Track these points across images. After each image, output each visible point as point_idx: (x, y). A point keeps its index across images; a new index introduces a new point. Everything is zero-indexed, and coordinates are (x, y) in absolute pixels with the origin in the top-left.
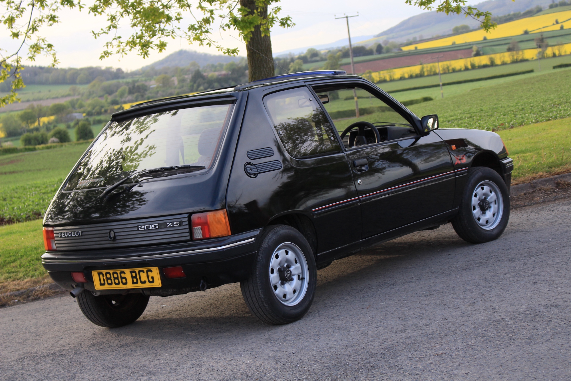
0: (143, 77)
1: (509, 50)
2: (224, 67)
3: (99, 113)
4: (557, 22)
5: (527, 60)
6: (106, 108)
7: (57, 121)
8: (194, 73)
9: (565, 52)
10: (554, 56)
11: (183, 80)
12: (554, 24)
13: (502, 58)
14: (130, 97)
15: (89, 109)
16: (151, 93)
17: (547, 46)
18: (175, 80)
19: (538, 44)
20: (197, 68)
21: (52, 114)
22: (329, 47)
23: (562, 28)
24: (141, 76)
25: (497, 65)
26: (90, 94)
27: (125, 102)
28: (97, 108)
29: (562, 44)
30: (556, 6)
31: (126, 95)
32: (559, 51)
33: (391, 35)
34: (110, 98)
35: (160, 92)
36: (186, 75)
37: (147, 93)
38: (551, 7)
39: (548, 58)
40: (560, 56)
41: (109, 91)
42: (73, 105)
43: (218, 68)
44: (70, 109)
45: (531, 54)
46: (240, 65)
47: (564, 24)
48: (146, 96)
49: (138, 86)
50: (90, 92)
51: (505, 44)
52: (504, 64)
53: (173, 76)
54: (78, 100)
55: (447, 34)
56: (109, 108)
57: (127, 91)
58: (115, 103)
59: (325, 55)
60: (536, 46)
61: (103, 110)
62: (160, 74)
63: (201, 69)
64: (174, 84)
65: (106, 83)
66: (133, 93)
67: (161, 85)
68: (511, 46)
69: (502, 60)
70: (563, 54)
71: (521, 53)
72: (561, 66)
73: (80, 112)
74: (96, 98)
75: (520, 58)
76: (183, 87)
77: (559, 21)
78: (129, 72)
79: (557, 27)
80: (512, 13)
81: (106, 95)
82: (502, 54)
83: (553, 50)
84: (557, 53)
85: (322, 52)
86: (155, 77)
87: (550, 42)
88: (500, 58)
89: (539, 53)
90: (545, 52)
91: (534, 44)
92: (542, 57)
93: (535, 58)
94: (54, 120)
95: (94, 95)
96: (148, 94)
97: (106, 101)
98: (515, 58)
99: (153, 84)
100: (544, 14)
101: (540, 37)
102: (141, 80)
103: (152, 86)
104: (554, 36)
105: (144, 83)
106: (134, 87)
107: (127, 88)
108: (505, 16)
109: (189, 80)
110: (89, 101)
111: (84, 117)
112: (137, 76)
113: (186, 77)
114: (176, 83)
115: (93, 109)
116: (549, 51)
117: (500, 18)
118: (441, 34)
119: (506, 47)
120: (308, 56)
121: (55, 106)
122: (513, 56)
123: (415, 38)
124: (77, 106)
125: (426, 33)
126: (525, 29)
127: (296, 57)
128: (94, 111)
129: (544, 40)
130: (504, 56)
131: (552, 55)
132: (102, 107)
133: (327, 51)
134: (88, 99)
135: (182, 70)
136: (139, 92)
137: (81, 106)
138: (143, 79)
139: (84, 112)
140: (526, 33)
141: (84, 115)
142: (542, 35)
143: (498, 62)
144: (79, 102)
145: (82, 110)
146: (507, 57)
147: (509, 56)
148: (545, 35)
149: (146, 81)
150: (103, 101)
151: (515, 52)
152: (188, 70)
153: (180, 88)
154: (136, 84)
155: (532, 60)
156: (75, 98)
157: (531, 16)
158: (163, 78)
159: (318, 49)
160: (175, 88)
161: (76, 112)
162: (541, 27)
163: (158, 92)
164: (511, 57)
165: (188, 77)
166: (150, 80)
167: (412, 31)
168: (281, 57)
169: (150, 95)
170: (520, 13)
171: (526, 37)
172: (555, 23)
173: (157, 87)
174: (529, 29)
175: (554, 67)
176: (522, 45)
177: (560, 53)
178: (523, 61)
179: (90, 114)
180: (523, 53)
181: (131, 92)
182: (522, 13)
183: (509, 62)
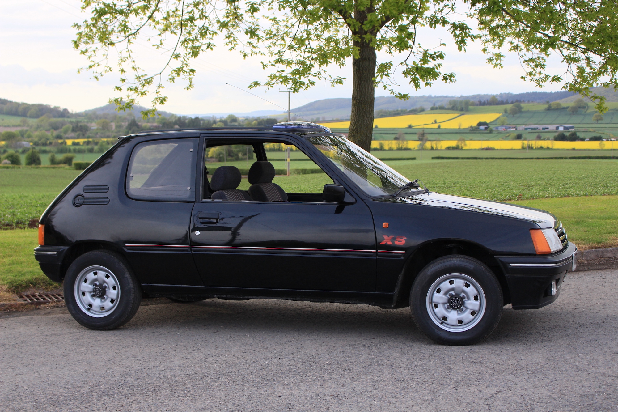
0: (85, 119)
1: (396, 139)
2: (156, 120)
3: (44, 144)
4: (436, 122)
5: (409, 149)
6: (51, 141)
7: (7, 146)
8: (130, 121)
9: (441, 147)
10: (432, 148)
11: (119, 127)
12: (432, 123)
13: (390, 145)
14: (73, 134)
15: (36, 140)
16: (91, 133)
17: (427, 140)
18: (113, 125)
19: (420, 137)
20: (133, 118)
21: (4, 140)
22: (245, 116)
23: (439, 127)
24: (83, 118)
25: (385, 150)
26: (38, 127)
27: (68, 138)
28: (43, 140)
29: (440, 140)
30: (436, 109)
31: (70, 132)
32: (436, 145)
33: (298, 113)
34: (55, 133)
35: (99, 134)
36: (123, 122)
37: (88, 132)
38: (432, 109)
39: (427, 150)
40: (437, 149)
41: (55, 127)
42: (22, 134)
43: (151, 120)
44: (20, 137)
45: (413, 144)
46: (170, 121)
47: (441, 124)
48: (86, 135)
49: (81, 126)
50: (38, 125)
51: (392, 134)
52: (391, 149)
53: (112, 122)
54: (27, 131)
55: (345, 118)
56: (54, 141)
57: (71, 129)
58: (59, 137)
59: (242, 122)
60: (418, 139)
61: (48, 142)
62: (101, 118)
63: (136, 119)
64: (112, 128)
65: (53, 120)
66: (76, 131)
67: (101, 127)
68: (397, 136)
69: (389, 147)
70: (439, 148)
71: (405, 143)
72: (438, 158)
73: (28, 141)
74: (44, 132)
75: (404, 147)
76: (119, 132)
77: (438, 121)
78: (74, 113)
79: (436, 126)
80: (399, 109)
81: (52, 130)
82: (390, 141)
83: (431, 144)
84: (434, 147)
85: (240, 119)
86: (95, 120)
87: (429, 137)
88: (388, 145)
89: (420, 144)
90: (425, 145)
91: (416, 137)
92: (422, 148)
93: (416, 148)
94: (4, 145)
95: (42, 128)
96: (88, 134)
97: (52, 135)
98: (400, 146)
99: (94, 126)
100: (426, 114)
101: (422, 132)
102: (84, 122)
103: (92, 128)
104: (433, 132)
105: (86, 124)
106: (77, 126)
107: (71, 126)
108: (394, 111)
109: (125, 127)
110: (37, 133)
111: (31, 146)
112: (81, 118)
113: (123, 124)
114: (114, 127)
115: (40, 140)
116: (428, 145)
117: (390, 112)
118: (339, 118)
119: (394, 136)
120: (229, 121)
121: (7, 133)
122: (399, 144)
123: (318, 118)
124: (25, 136)
125: (328, 116)
126: (409, 124)
127: (218, 120)
128: (40, 142)
129: (425, 135)
130: (391, 144)
131: (431, 148)
132: (48, 139)
133: (244, 119)
134: (36, 130)
135: (120, 117)
136: (81, 131)
137: (29, 136)
138: (86, 120)
139: (31, 142)
140: (410, 127)
141: (31, 144)
142: (423, 131)
143: (386, 147)
144: (28, 133)
145: (30, 139)
146: (394, 144)
147: (396, 144)
148: (426, 131)
149: (87, 122)
150: (49, 134)
151: (401, 142)
152: (125, 119)
153: (116, 132)
154: (79, 124)
155: (414, 150)
156: (25, 128)
157: (416, 114)
158: (104, 122)
159: (237, 116)
160: (112, 132)
161: (25, 141)
162: (423, 124)
163: (97, 133)
164: (397, 145)
165: (125, 124)
166: (91, 122)
167: (316, 112)
168: (204, 118)
169: (90, 135)
170: (406, 110)
171: (410, 130)
172: (434, 122)
173: (97, 129)
174: (413, 125)
175: (433, 158)
176: (407, 136)
177: (436, 147)
178: (407, 149)
179: (36, 144)
180: (407, 143)
181: (74, 130)
182: (408, 110)
183: (395, 149)
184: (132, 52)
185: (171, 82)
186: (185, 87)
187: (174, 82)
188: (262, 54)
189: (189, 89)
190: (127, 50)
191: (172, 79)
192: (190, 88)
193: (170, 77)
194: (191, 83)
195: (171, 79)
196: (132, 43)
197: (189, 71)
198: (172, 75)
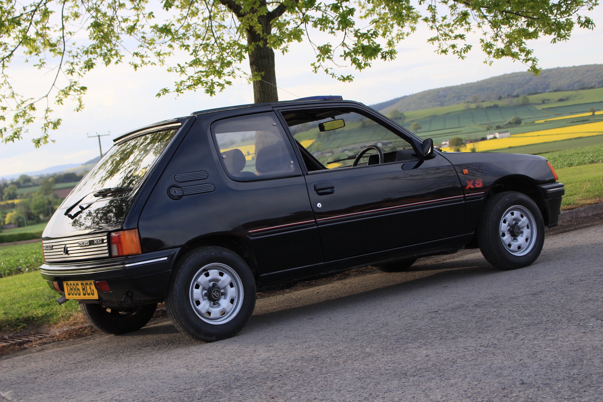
184: (7, 77)
185: (59, 104)
186: (75, 108)
187: (62, 104)
188: (152, 64)
189: (79, 111)
190: (2, 75)
191: (60, 101)
192: (80, 109)
193: (58, 99)
194: (81, 103)
195: (58, 101)
196: (7, 67)
197: (79, 89)
198: (59, 96)
